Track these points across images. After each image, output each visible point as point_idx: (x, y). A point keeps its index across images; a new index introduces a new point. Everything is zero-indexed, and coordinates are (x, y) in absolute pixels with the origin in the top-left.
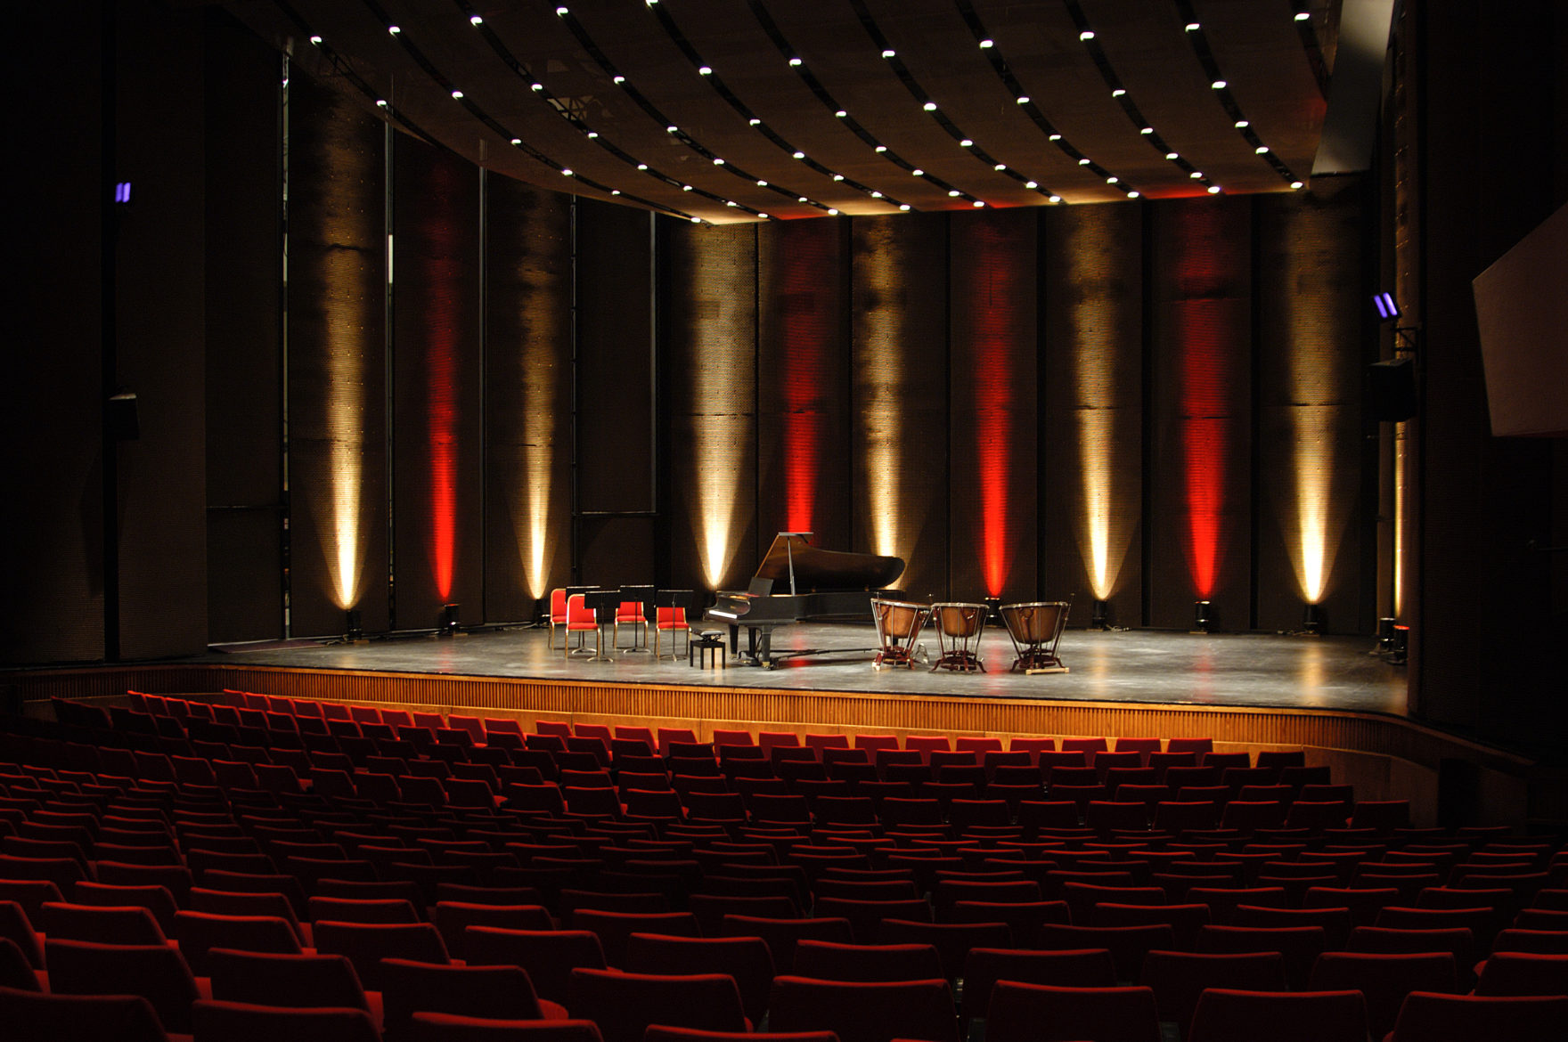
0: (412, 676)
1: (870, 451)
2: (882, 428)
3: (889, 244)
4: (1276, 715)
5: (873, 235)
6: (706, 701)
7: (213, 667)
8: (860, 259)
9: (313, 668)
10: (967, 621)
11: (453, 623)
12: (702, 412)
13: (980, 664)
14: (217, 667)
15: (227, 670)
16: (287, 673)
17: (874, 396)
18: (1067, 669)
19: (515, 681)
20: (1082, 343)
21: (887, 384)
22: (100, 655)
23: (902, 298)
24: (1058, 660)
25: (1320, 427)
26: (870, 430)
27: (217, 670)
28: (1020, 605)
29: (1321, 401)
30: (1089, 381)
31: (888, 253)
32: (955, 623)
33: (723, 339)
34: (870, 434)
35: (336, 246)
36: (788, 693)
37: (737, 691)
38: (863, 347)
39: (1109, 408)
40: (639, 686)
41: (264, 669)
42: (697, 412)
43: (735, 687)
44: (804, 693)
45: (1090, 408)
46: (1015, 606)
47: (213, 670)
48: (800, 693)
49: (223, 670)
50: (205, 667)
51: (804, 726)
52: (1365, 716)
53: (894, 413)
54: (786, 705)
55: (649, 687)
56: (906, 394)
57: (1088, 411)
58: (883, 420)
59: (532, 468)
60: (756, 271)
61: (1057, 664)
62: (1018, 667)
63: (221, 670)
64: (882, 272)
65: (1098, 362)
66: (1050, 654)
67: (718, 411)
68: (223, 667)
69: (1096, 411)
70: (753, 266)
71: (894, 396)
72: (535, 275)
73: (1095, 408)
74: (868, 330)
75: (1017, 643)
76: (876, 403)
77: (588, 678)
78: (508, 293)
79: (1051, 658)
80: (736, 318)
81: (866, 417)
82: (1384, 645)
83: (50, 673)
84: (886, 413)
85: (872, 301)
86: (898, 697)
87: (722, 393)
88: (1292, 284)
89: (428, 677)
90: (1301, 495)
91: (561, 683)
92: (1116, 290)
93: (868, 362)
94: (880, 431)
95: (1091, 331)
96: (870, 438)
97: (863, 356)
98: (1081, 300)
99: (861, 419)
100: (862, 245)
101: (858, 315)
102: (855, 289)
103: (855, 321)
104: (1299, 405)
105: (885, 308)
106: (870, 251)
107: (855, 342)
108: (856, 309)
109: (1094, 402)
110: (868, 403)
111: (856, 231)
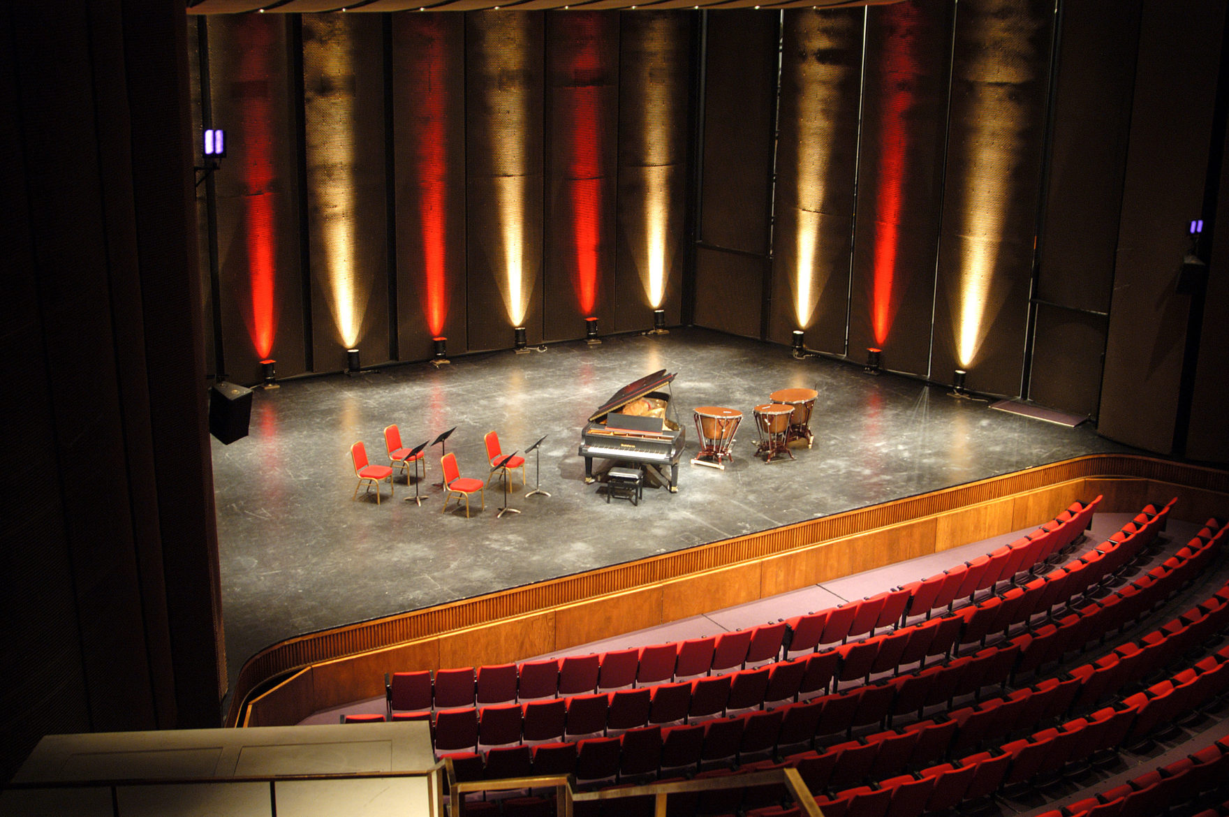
1: (327, 225)
2: (335, 203)
3: (339, 35)
5: (321, 26)
8: (311, 49)
17: (330, 175)
21: (342, 163)
23: (353, 85)
25: (662, 182)
31: (339, 44)
34: (327, 210)
39: (522, 175)
45: (507, 176)
53: (348, 192)
56: (360, 172)
57: (507, 178)
58: (338, 197)
64: (333, 60)
65: (515, 138)
69: (513, 178)
73: (511, 176)
84: (342, 190)
85: (325, 88)
92: (527, 79)
94: (336, 206)
95: (508, 112)
96: (326, 213)
97: (314, 139)
98: (501, 86)
99: (315, 196)
100: (311, 35)
101: (309, 100)
102: (306, 76)
103: (307, 107)
104: (649, 166)
105: (338, 95)
106: (322, 42)
107: (307, 129)
108: (309, 94)
109: (511, 171)
110: (324, 182)
111: (305, 21)
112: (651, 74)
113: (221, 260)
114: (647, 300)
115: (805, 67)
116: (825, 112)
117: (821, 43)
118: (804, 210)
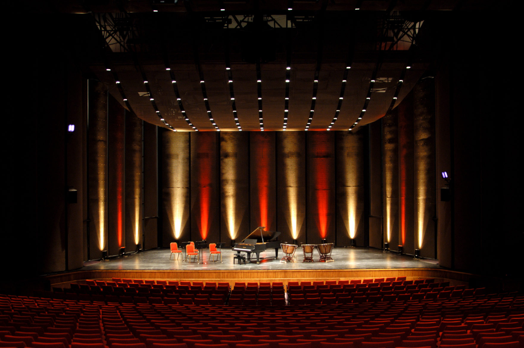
0: (165, 271)
1: (226, 198)
2: (230, 192)
3: (232, 139)
4: (411, 270)
5: (226, 137)
6: (259, 274)
7: (94, 271)
8: (223, 144)
9: (130, 270)
10: (311, 249)
11: (124, 253)
12: (173, 187)
13: (313, 260)
14: (95, 271)
15: (98, 272)
16: (120, 272)
17: (227, 183)
18: (334, 260)
19: (200, 271)
20: (288, 169)
21: (232, 179)
22: (64, 269)
23: (236, 155)
24: (331, 258)
25: (353, 193)
26: (226, 192)
27: (95, 272)
29: (353, 186)
30: (291, 179)
31: (231, 142)
32: (308, 250)
33: (180, 165)
35: (100, 140)
36: (284, 271)
37: (269, 271)
38: (223, 169)
39: (296, 187)
40: (239, 271)
41: (112, 271)
42: (171, 187)
43: (268, 270)
44: (288, 271)
47: (93, 272)
48: (287, 271)
49: (97, 272)
50: (91, 271)
51: (290, 279)
52: (433, 269)
53: (233, 188)
54: (283, 274)
55: (242, 271)
56: (238, 182)
57: (291, 188)
58: (230, 190)
59: (136, 205)
60: (190, 146)
61: (331, 259)
62: (321, 260)
63: (96, 272)
64: (229, 147)
65: (293, 174)
66: (329, 257)
67: (178, 186)
68: (97, 271)
70: (188, 144)
71: (234, 182)
72: (137, 147)
73: (293, 187)
74: (226, 164)
75: (320, 254)
76: (228, 185)
77: (222, 269)
78: (130, 152)
79: (330, 258)
80: (183, 159)
81: (225, 189)
82: (386, 250)
83: (54, 275)
84: (231, 188)
85: (227, 156)
86: (315, 270)
87: (179, 181)
88: (346, 154)
89: (170, 271)
90: (349, 210)
91: (214, 271)
92: (298, 155)
93: (226, 173)
94: (229, 193)
95: (291, 166)
96: (226, 195)
97: (224, 171)
98: (288, 157)
99: (223, 189)
100: (223, 140)
101: (222, 159)
102: (221, 152)
103: (221, 161)
104: (348, 186)
105: (230, 158)
106: (226, 141)
107: (221, 167)
108: (221, 158)
109: (292, 185)
110: (226, 185)
111: (221, 135)
112: (348, 155)
113: (192, 207)
114: (349, 235)
115: (386, 145)
116: (391, 161)
117: (388, 136)
118: (388, 197)
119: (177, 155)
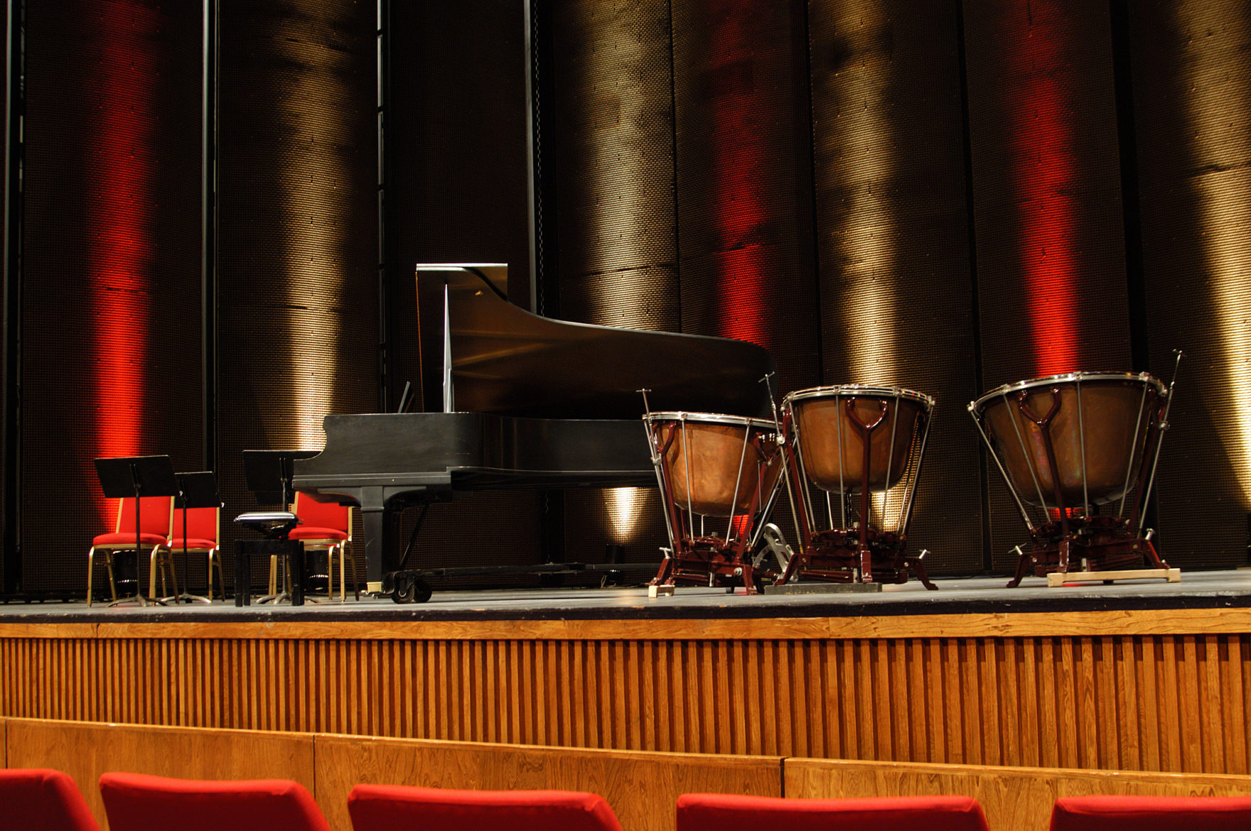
1: (847, 294)
10: (866, 436)
17: (850, 205)
20: (1194, 59)
21: (869, 181)
23: (885, 41)
26: (846, 260)
28: (1023, 385)
30: (1215, 121)
33: (626, 153)
34: (847, 267)
45: (1217, 168)
46: (1007, 389)
53: (881, 229)
56: (900, 192)
58: (867, 241)
64: (854, 5)
67: (623, 265)
70: (666, 40)
71: (882, 199)
72: (309, 49)
73: (1228, 168)
74: (837, 101)
80: (642, 121)
81: (839, 240)
84: (871, 229)
85: (840, 54)
93: (838, 152)
94: (864, 259)
96: (848, 273)
101: (820, 81)
102: (815, 42)
103: (816, 93)
105: (862, 61)
108: (817, 72)
109: (1221, 154)
110: (844, 219)
119: (616, 105)
